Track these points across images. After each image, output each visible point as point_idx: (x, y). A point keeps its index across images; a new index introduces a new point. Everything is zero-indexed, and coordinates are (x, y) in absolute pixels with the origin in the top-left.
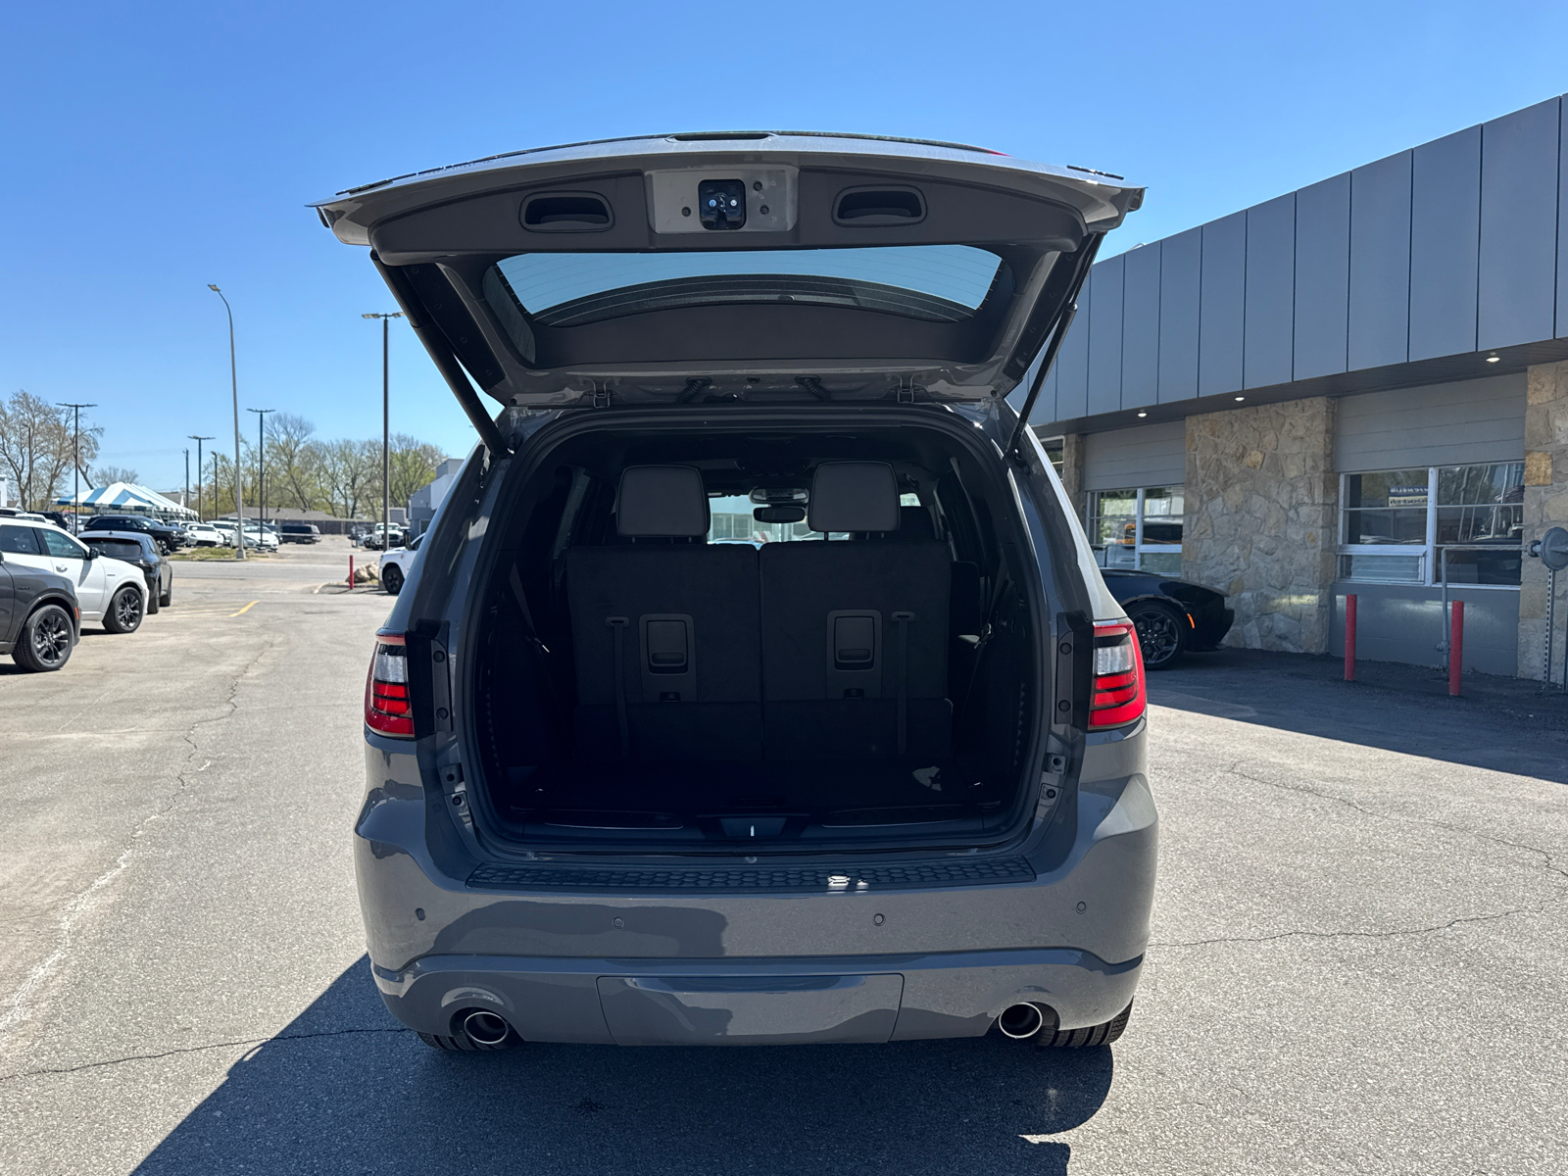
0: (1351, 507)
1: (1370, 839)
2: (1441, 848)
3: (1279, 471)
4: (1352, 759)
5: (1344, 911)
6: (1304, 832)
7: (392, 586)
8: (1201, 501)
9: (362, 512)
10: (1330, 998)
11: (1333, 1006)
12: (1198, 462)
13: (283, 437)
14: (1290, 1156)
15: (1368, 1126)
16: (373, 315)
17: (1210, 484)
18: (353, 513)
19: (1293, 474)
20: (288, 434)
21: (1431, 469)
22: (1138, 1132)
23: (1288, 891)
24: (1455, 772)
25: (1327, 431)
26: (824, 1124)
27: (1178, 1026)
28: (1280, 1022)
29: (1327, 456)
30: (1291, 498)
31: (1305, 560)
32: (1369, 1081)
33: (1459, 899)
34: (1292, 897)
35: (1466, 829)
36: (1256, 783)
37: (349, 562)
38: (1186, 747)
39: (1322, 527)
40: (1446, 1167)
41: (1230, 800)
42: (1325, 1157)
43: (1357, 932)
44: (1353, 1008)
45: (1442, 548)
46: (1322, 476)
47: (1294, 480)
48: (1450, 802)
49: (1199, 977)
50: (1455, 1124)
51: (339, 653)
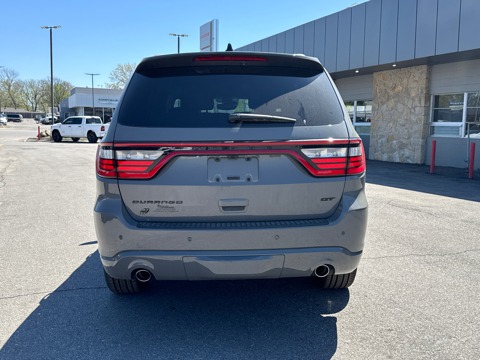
0: (435, 108)
1: (438, 225)
2: (463, 228)
3: (408, 94)
4: (432, 200)
5: (429, 248)
6: (415, 223)
7: (56, 139)
8: (379, 106)
9: (39, 109)
10: (423, 274)
11: (424, 276)
12: (378, 91)
13: (6, 78)
14: (409, 319)
15: (435, 310)
16: (46, 27)
17: (382, 99)
18: (35, 110)
19: (413, 95)
20: (8, 76)
21: (465, 93)
22: (359, 313)
23: (409, 242)
24: (469, 204)
25: (427, 78)
26: (253, 312)
27: (371, 282)
28: (406, 281)
29: (426, 88)
30: (412, 104)
31: (417, 128)
32: (436, 298)
33: (469, 244)
34: (410, 244)
35: (473, 222)
36: (397, 208)
37: (38, 129)
38: (372, 196)
39: (424, 115)
40: (460, 321)
41: (388, 213)
42: (421, 319)
43: (433, 254)
44: (431, 277)
45: (468, 123)
46: (425, 96)
47: (414, 97)
48: (467, 213)
49: (378, 268)
50: (464, 309)
51: (41, 164)
